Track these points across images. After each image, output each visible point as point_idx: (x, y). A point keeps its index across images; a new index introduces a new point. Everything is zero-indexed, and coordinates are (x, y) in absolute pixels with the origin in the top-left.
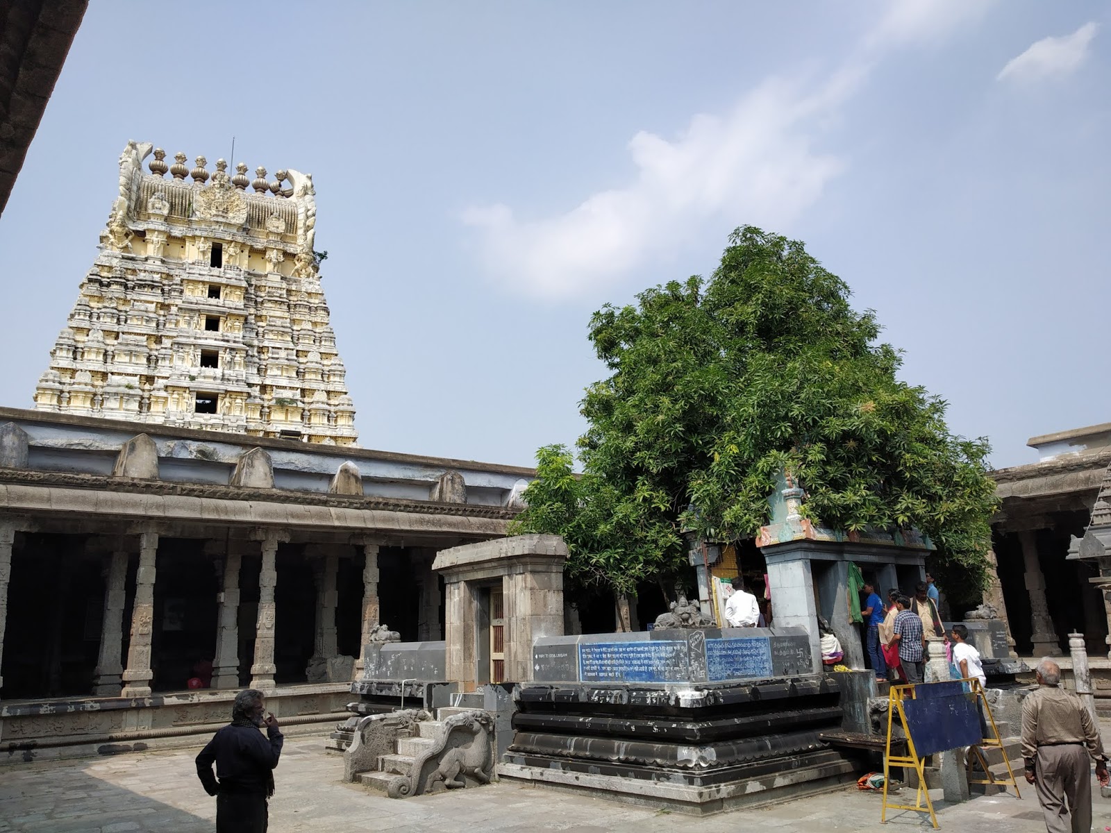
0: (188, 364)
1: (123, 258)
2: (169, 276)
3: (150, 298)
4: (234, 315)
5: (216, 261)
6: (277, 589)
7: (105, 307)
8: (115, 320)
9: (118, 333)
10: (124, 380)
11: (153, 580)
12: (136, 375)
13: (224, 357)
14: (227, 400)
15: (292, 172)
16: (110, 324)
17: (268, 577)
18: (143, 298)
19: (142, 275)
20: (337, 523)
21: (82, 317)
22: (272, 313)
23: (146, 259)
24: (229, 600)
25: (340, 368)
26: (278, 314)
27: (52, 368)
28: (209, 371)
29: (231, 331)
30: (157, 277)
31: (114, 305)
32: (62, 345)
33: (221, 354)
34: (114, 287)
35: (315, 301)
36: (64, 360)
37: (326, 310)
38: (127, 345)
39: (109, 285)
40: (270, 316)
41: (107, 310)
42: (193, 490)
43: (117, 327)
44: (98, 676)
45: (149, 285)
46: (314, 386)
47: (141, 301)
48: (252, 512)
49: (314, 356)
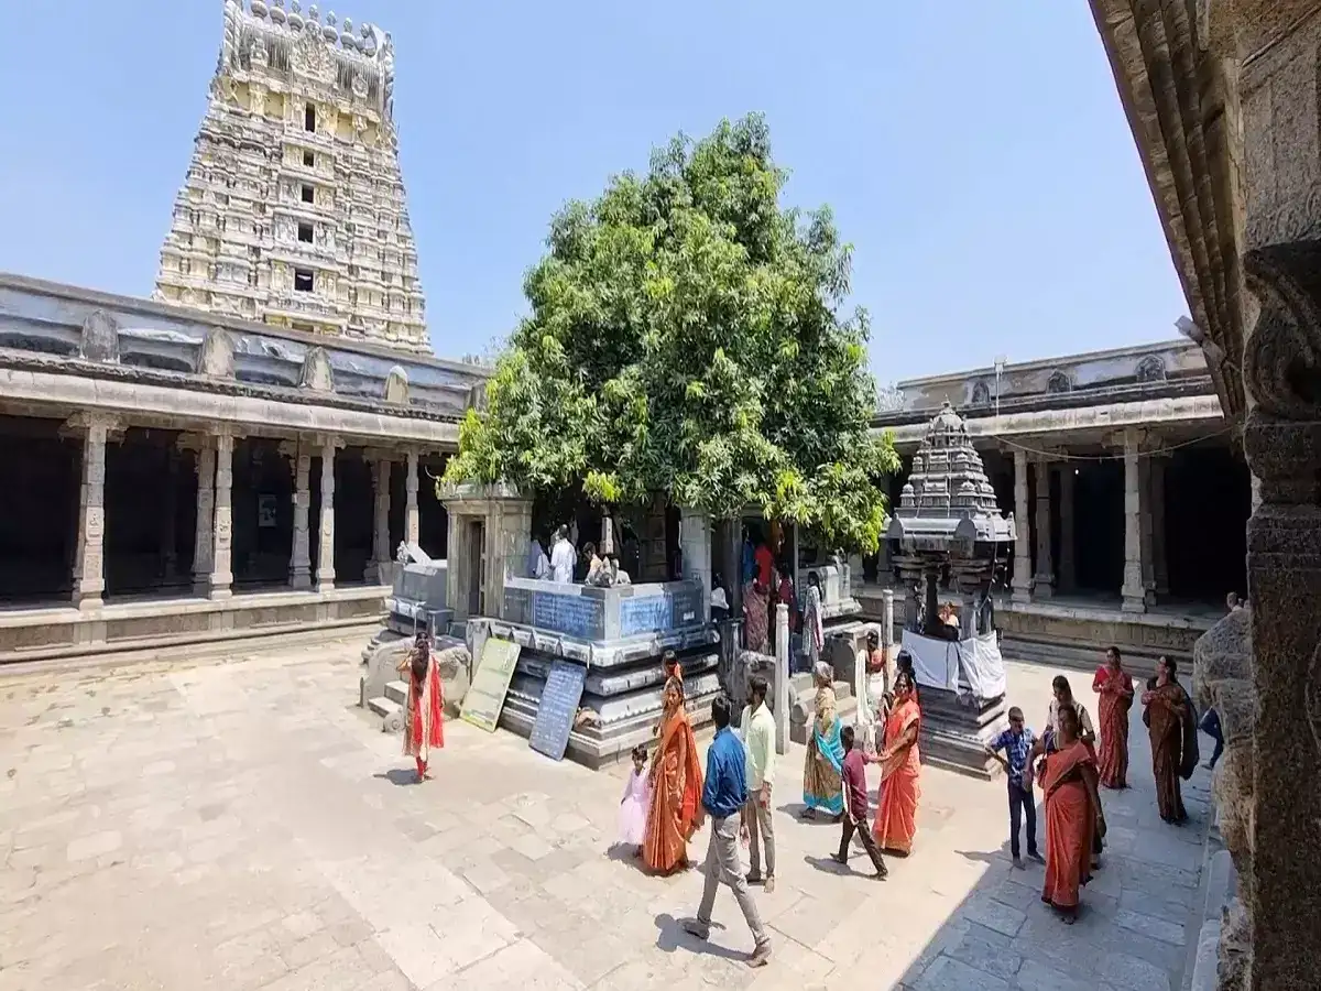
0: (287, 236)
1: (231, 112)
2: (271, 138)
3: (254, 161)
4: (325, 186)
5: (310, 126)
6: (335, 495)
7: (215, 166)
8: (225, 183)
9: (227, 197)
10: (235, 250)
11: (230, 485)
12: (243, 245)
13: (318, 232)
14: (321, 278)
15: (375, 29)
16: (221, 187)
17: (328, 485)
18: (249, 160)
19: (246, 134)
20: (383, 432)
21: (196, 176)
22: (357, 187)
23: (251, 115)
24: (301, 501)
25: (413, 253)
26: (362, 188)
27: (173, 231)
28: (305, 246)
29: (322, 204)
30: (259, 137)
31: (224, 165)
32: (180, 206)
33: (315, 229)
34: (223, 145)
35: (392, 179)
36: (183, 225)
37: (401, 188)
38: (237, 211)
39: (219, 142)
40: (357, 191)
41: (218, 170)
42: (262, 392)
43: (227, 189)
44: (194, 574)
45: (253, 146)
46: (393, 270)
47: (247, 163)
48: (312, 418)
49: (392, 239)
